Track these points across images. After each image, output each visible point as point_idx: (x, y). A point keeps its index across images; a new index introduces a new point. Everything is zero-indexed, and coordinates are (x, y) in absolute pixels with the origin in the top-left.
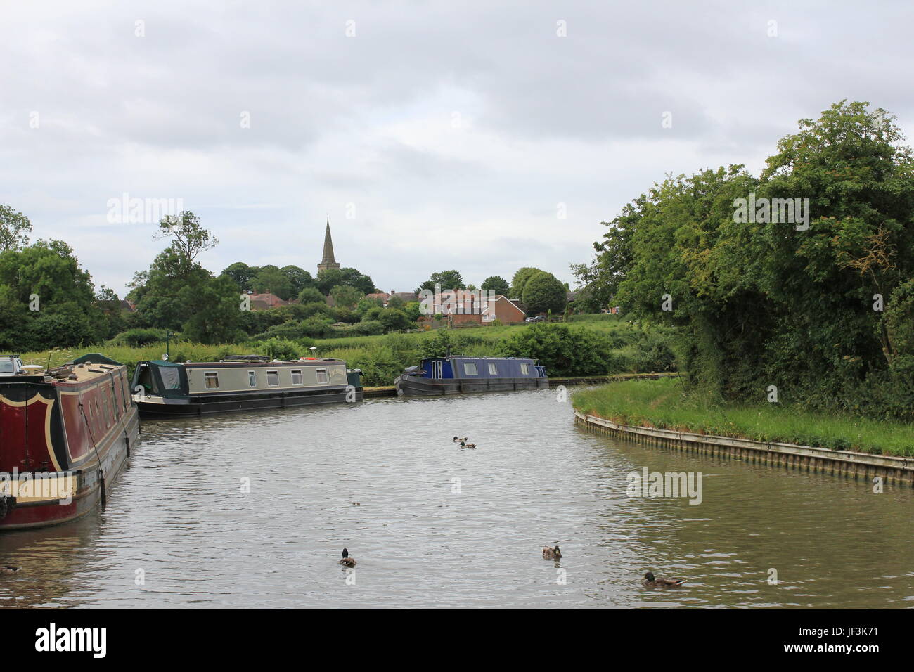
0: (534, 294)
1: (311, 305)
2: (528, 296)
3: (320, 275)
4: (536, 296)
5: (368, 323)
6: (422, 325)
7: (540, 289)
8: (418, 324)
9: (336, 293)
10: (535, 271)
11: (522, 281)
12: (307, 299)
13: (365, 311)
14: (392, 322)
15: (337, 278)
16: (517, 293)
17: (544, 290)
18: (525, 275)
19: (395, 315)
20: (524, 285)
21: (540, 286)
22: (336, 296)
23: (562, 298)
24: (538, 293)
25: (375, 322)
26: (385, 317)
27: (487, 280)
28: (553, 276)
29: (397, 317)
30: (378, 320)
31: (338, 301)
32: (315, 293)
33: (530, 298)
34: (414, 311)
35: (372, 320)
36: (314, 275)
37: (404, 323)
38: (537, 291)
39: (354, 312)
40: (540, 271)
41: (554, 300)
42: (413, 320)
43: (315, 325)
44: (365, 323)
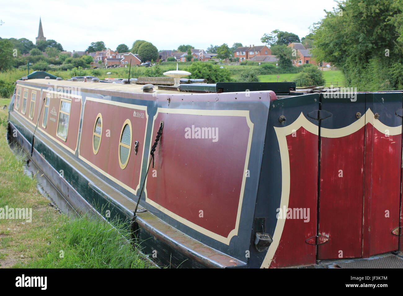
0: (143, 52)
1: (36, 56)
2: (141, 53)
3: (37, 43)
4: (144, 53)
5: (67, 65)
6: (92, 66)
7: (146, 50)
8: (90, 65)
9: (48, 51)
10: (143, 42)
11: (137, 46)
12: (34, 54)
13: (64, 60)
14: (78, 64)
15: (46, 44)
16: (135, 52)
17: (148, 50)
18: (138, 44)
19: (80, 61)
20: (138, 48)
21: (146, 48)
22: (48, 52)
23: (156, 54)
24: (145, 52)
25: (70, 64)
26: (75, 62)
27: (119, 46)
28: (152, 44)
29: (81, 62)
30: (71, 63)
31: (49, 54)
32: (37, 51)
33: (142, 54)
34: (88, 59)
35: (68, 63)
36: (34, 43)
37: (84, 65)
38: (145, 51)
39: (57, 59)
40: (146, 41)
41: (153, 55)
42: (88, 64)
43: (41, 65)
44: (64, 65)
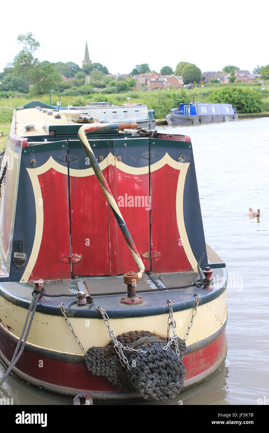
0: (187, 74)
1: (82, 80)
2: (184, 75)
3: (84, 66)
4: (187, 75)
5: (110, 88)
6: (135, 89)
7: (189, 72)
8: (133, 88)
9: (93, 74)
10: (187, 63)
11: (181, 68)
12: (80, 77)
13: (108, 83)
14: (121, 87)
15: (92, 67)
16: (178, 74)
17: (191, 72)
18: (182, 65)
19: (123, 84)
20: (181, 70)
21: (189, 70)
22: (93, 76)
23: (200, 76)
24: (188, 74)
25: (113, 87)
26: (118, 85)
27: (163, 68)
28: (195, 66)
29: (124, 85)
30: (115, 86)
31: (94, 78)
32: (83, 74)
33: (185, 76)
34: (131, 82)
35: (112, 87)
37: (127, 88)
38: (188, 73)
39: (102, 83)
40: (189, 63)
41: (196, 77)
42: (131, 86)
43: (86, 89)
44: (108, 88)
